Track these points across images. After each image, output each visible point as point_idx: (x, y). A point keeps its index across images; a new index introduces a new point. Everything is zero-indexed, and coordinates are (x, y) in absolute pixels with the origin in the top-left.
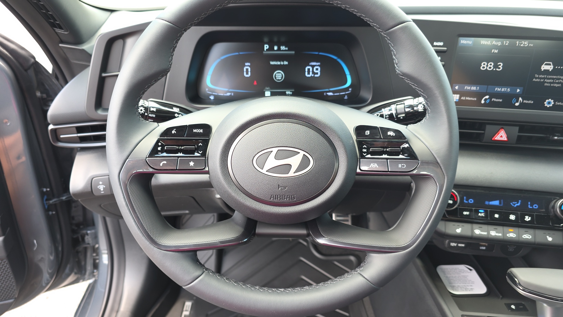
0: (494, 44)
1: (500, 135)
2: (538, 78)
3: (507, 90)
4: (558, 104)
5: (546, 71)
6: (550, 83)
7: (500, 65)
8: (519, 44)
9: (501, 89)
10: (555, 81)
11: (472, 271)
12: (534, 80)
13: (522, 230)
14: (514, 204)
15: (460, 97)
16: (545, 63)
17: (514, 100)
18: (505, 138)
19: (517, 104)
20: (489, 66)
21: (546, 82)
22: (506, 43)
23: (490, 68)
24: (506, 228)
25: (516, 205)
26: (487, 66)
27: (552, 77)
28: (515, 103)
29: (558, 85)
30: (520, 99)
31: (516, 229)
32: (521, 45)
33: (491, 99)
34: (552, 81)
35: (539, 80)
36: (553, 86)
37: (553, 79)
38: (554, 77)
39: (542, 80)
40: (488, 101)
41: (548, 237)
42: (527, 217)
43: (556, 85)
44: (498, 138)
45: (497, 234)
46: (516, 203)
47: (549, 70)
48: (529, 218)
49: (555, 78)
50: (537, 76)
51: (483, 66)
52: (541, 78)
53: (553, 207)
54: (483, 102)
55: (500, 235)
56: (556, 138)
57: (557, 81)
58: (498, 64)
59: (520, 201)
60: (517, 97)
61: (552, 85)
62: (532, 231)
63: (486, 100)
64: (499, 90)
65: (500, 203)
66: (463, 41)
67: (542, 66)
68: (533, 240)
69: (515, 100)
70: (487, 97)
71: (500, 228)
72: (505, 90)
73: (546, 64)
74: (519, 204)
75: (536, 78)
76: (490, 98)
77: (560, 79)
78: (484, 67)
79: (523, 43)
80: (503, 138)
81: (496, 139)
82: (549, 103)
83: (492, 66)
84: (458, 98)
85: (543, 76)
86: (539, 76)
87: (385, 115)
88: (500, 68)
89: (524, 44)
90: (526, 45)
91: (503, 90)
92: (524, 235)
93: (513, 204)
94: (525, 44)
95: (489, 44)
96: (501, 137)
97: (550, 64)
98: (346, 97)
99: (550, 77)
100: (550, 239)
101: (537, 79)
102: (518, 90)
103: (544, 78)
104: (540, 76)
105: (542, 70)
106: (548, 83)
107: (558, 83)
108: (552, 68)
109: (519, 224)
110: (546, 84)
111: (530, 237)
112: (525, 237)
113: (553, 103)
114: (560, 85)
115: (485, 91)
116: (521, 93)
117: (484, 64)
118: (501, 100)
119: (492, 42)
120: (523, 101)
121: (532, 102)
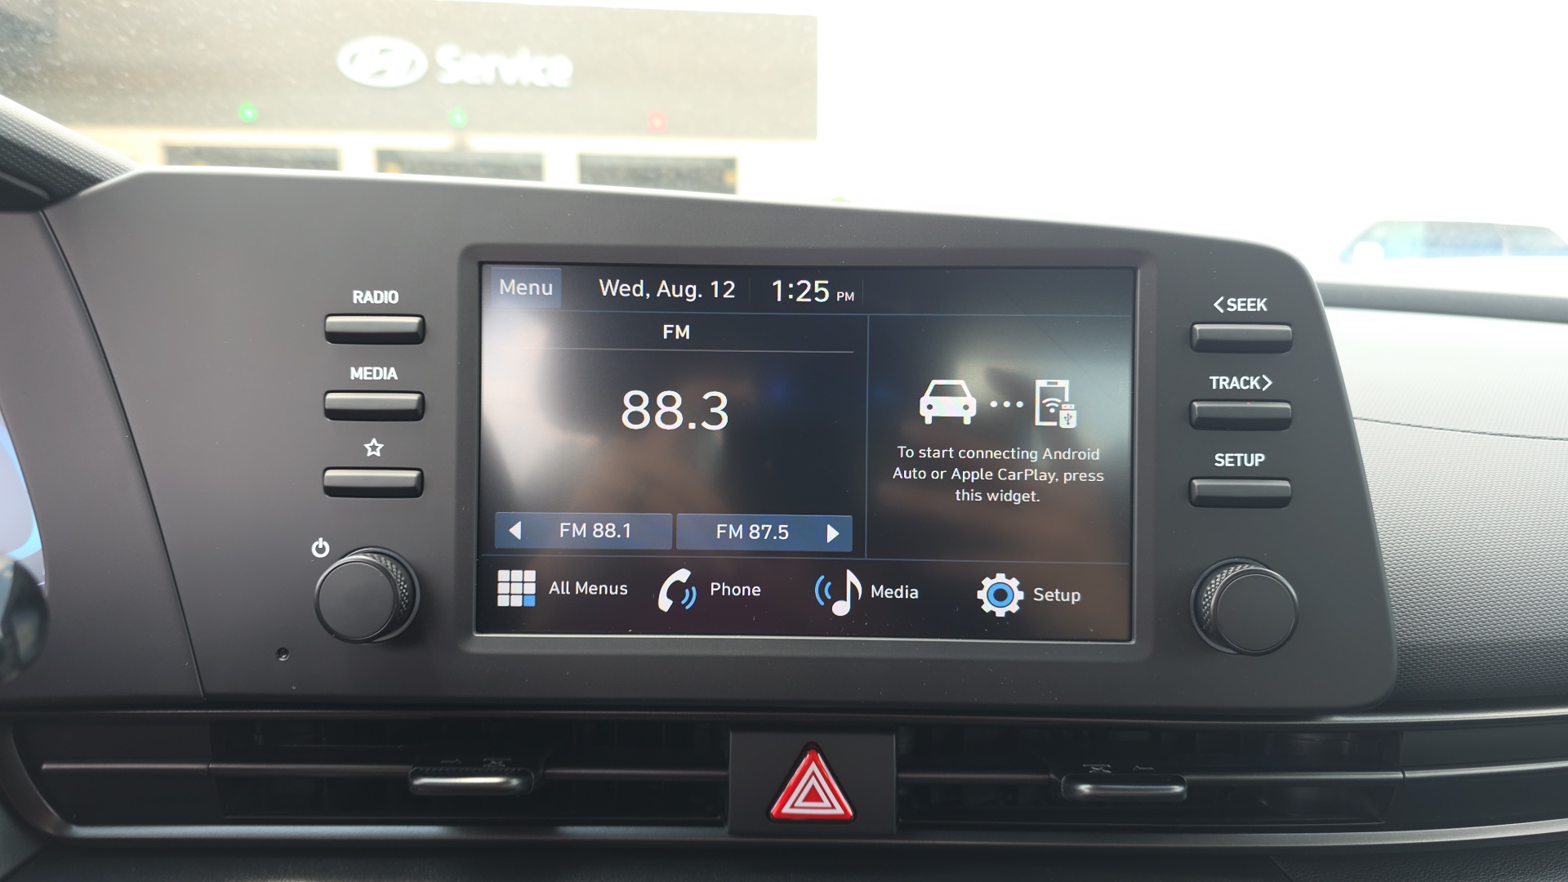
0: (664, 295)
2: (917, 463)
3: (775, 531)
4: (1048, 596)
5: (949, 427)
6: (981, 486)
7: (716, 402)
8: (785, 291)
9: (746, 531)
10: (1004, 474)
12: (898, 473)
15: (542, 584)
16: (934, 383)
17: (820, 588)
18: (832, 805)
19: (841, 608)
20: (664, 409)
21: (958, 484)
22: (723, 289)
23: (669, 418)
26: (653, 408)
27: (984, 454)
28: (830, 603)
29: (1025, 497)
30: (851, 578)
32: (799, 299)
33: (704, 590)
34: (989, 475)
35: (922, 475)
36: (1000, 504)
37: (991, 465)
38: (995, 455)
39: (939, 475)
40: (690, 599)
43: (1015, 498)
44: (795, 805)
47: (961, 419)
49: (1001, 463)
50: (910, 454)
51: (630, 407)
52: (929, 465)
54: (665, 603)
56: (1085, 788)
57: (1013, 476)
58: (705, 396)
60: (832, 565)
61: (993, 497)
63: (676, 591)
64: (736, 532)
66: (508, 284)
67: (926, 400)
69: (829, 584)
70: (682, 575)
72: (763, 532)
73: (940, 391)
75: (907, 465)
76: (700, 582)
77: (1025, 464)
78: (636, 418)
79: (805, 286)
81: (787, 810)
82: (1001, 595)
83: (674, 409)
84: (531, 589)
85: (937, 454)
86: (917, 454)
88: (717, 419)
89: (812, 294)
90: (822, 295)
91: (755, 531)
94: (817, 290)
95: (641, 294)
96: (813, 796)
97: (958, 391)
99: (971, 454)
101: (909, 468)
102: (832, 534)
103: (946, 464)
104: (925, 453)
105: (928, 421)
106: (968, 486)
107: (1019, 486)
108: (972, 412)
110: (960, 495)
113: (1020, 595)
114: (1031, 496)
115: (669, 547)
116: (849, 548)
117: (636, 401)
118: (756, 591)
119: (651, 287)
120: (867, 591)
121: (915, 594)
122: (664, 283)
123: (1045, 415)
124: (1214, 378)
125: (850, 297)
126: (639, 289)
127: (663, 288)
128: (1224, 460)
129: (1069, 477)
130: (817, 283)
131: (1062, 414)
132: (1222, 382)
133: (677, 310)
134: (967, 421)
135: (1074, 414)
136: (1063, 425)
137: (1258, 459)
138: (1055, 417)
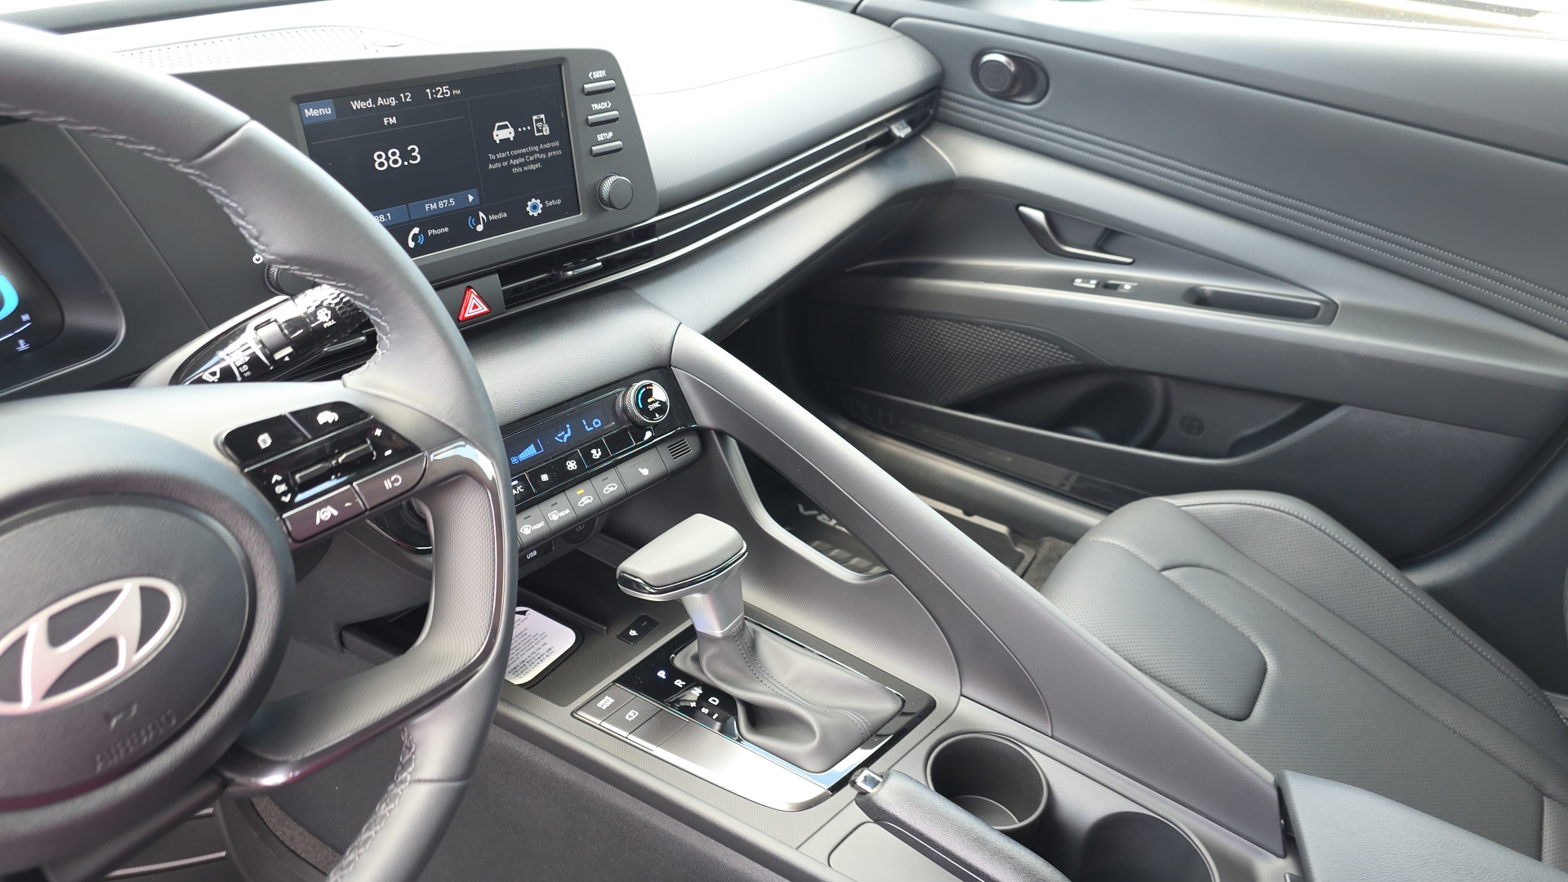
0: (381, 104)
1: (471, 305)
2: (497, 160)
3: (449, 202)
4: (550, 204)
5: (505, 141)
6: (521, 165)
7: (413, 150)
8: (432, 94)
9: (438, 205)
10: (528, 158)
11: (527, 613)
12: (490, 166)
13: (597, 481)
14: (562, 438)
16: (497, 125)
17: (470, 221)
18: (482, 308)
19: (480, 228)
20: (392, 158)
21: (513, 166)
22: (406, 97)
23: (395, 162)
24: (569, 493)
25: (566, 436)
26: (387, 159)
27: (520, 151)
28: (475, 227)
29: (537, 166)
30: (481, 214)
31: (587, 485)
32: (438, 96)
33: (426, 234)
34: (523, 160)
35: (499, 165)
36: (529, 171)
37: (523, 155)
38: (524, 151)
39: (505, 164)
40: (421, 240)
41: (640, 469)
42: (594, 451)
43: (533, 167)
44: (469, 311)
45: (562, 514)
46: (563, 433)
47: (509, 139)
48: (597, 452)
49: (526, 154)
50: (493, 157)
51: (378, 161)
52: (501, 160)
53: (625, 409)
54: (412, 244)
55: (567, 511)
56: (570, 273)
57: (531, 158)
58: (409, 148)
59: (568, 426)
60: (472, 211)
61: (525, 168)
62: (611, 474)
63: (415, 238)
64: (434, 206)
65: (538, 449)
66: (309, 111)
67: (495, 133)
68: (622, 490)
69: (473, 219)
70: (416, 230)
71: (561, 499)
72: (444, 204)
73: (500, 128)
74: (569, 434)
75: (493, 162)
76: (423, 231)
77: (535, 152)
78: (381, 164)
79: (439, 90)
80: (480, 308)
81: (467, 315)
82: (535, 207)
83: (397, 157)
85: (504, 155)
86: (496, 157)
87: (238, 368)
88: (415, 158)
89: (443, 93)
90: (447, 93)
91: (441, 204)
92: (605, 489)
93: (560, 438)
94: (445, 91)
95: (371, 105)
96: (475, 307)
97: (506, 127)
98: (23, 346)
99: (516, 152)
100: (645, 472)
102: (471, 198)
103: (507, 159)
104: (499, 156)
105: (498, 142)
106: (516, 166)
107: (534, 162)
108: (513, 134)
109: (588, 472)
110: (515, 170)
111: (614, 486)
112: (607, 491)
113: (541, 206)
114: (538, 165)
115: (408, 220)
116: (478, 203)
117: (380, 157)
118: (446, 229)
119: (375, 102)
120: (488, 218)
121: (505, 215)
122: (380, 98)
123: (539, 131)
124: (593, 105)
125: (458, 92)
126: (369, 103)
127: (380, 101)
128: (600, 137)
129: (550, 154)
130: (444, 88)
131: (544, 129)
132: (596, 106)
133: (388, 111)
134: (512, 139)
135: (548, 128)
136: (545, 134)
137: (611, 134)
138: (542, 131)
